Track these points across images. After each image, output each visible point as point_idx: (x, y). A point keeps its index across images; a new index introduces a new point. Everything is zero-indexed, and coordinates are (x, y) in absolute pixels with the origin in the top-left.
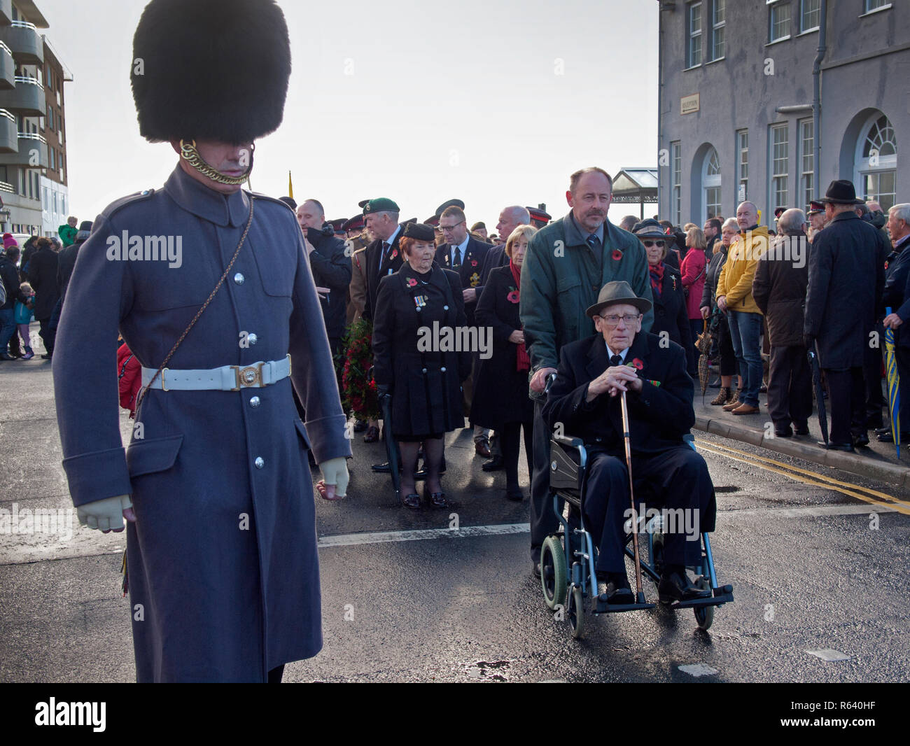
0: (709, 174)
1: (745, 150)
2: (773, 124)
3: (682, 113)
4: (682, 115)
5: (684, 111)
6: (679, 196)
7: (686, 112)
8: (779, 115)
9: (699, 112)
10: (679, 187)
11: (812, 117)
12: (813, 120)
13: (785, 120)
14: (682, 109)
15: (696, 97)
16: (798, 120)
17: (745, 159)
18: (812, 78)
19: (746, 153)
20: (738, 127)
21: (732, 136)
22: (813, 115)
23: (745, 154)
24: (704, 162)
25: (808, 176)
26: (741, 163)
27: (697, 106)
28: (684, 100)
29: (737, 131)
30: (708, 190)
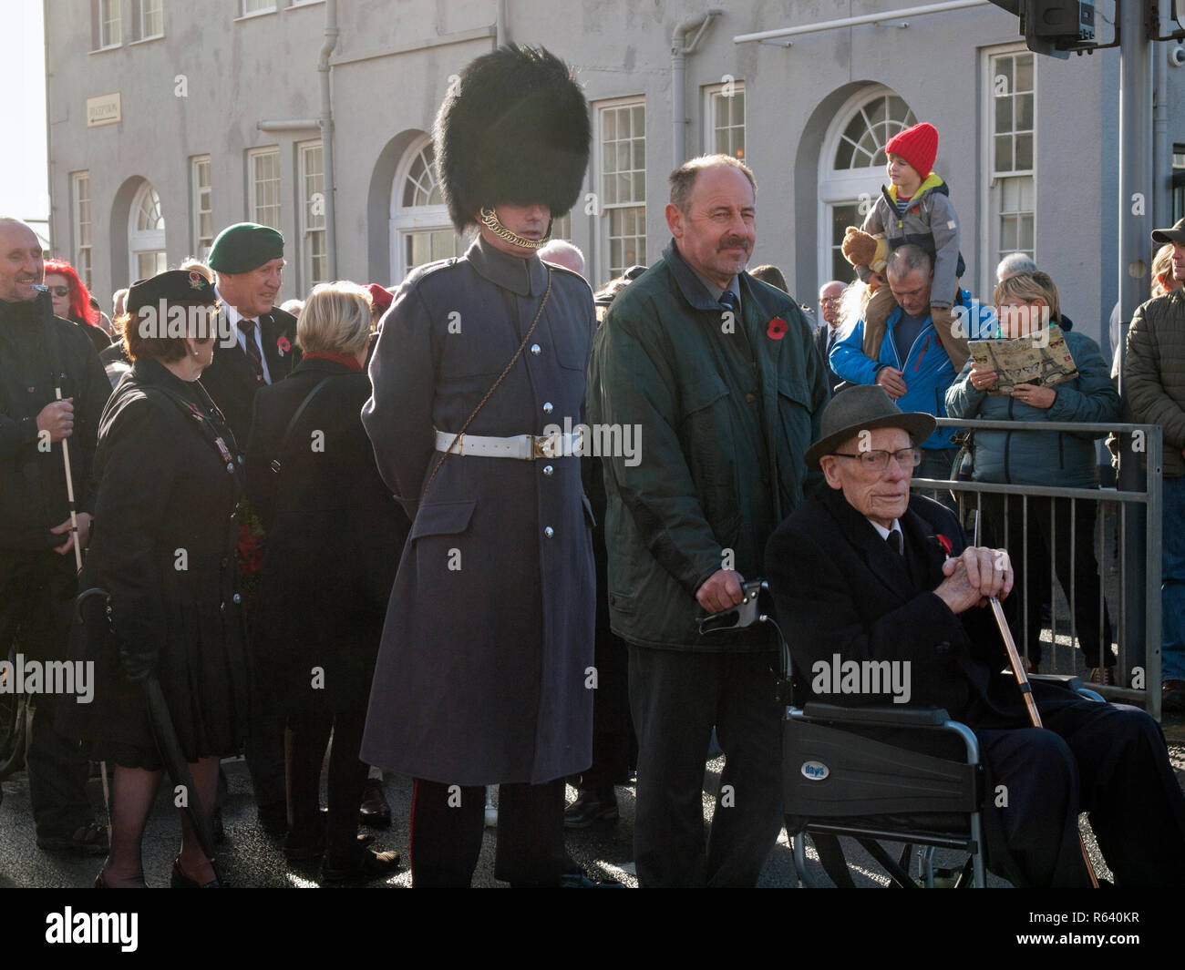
0: (140, 228)
1: (207, 190)
2: (253, 148)
3: (90, 124)
4: (89, 128)
5: (93, 121)
6: (88, 265)
7: (96, 123)
8: (263, 135)
9: (121, 124)
10: (88, 251)
11: (320, 139)
12: (320, 145)
13: (275, 142)
14: (89, 120)
15: (115, 98)
16: (296, 144)
17: (205, 205)
18: (317, 78)
19: (207, 194)
20: (192, 151)
21: (183, 165)
22: (322, 137)
23: (205, 197)
24: (133, 207)
25: (315, 234)
26: (198, 210)
27: (117, 114)
28: (91, 103)
29: (190, 158)
30: (140, 256)
